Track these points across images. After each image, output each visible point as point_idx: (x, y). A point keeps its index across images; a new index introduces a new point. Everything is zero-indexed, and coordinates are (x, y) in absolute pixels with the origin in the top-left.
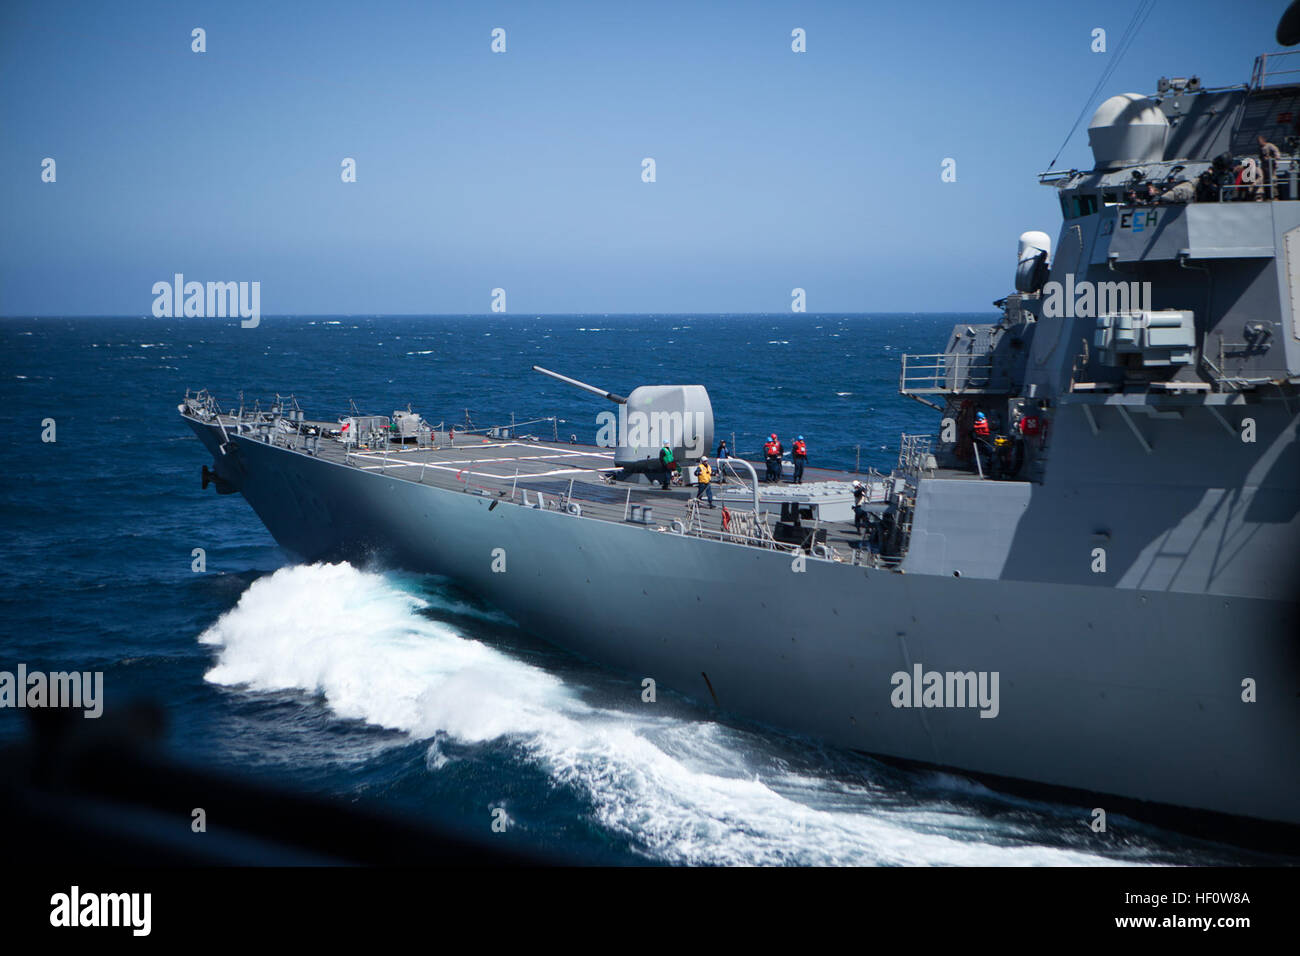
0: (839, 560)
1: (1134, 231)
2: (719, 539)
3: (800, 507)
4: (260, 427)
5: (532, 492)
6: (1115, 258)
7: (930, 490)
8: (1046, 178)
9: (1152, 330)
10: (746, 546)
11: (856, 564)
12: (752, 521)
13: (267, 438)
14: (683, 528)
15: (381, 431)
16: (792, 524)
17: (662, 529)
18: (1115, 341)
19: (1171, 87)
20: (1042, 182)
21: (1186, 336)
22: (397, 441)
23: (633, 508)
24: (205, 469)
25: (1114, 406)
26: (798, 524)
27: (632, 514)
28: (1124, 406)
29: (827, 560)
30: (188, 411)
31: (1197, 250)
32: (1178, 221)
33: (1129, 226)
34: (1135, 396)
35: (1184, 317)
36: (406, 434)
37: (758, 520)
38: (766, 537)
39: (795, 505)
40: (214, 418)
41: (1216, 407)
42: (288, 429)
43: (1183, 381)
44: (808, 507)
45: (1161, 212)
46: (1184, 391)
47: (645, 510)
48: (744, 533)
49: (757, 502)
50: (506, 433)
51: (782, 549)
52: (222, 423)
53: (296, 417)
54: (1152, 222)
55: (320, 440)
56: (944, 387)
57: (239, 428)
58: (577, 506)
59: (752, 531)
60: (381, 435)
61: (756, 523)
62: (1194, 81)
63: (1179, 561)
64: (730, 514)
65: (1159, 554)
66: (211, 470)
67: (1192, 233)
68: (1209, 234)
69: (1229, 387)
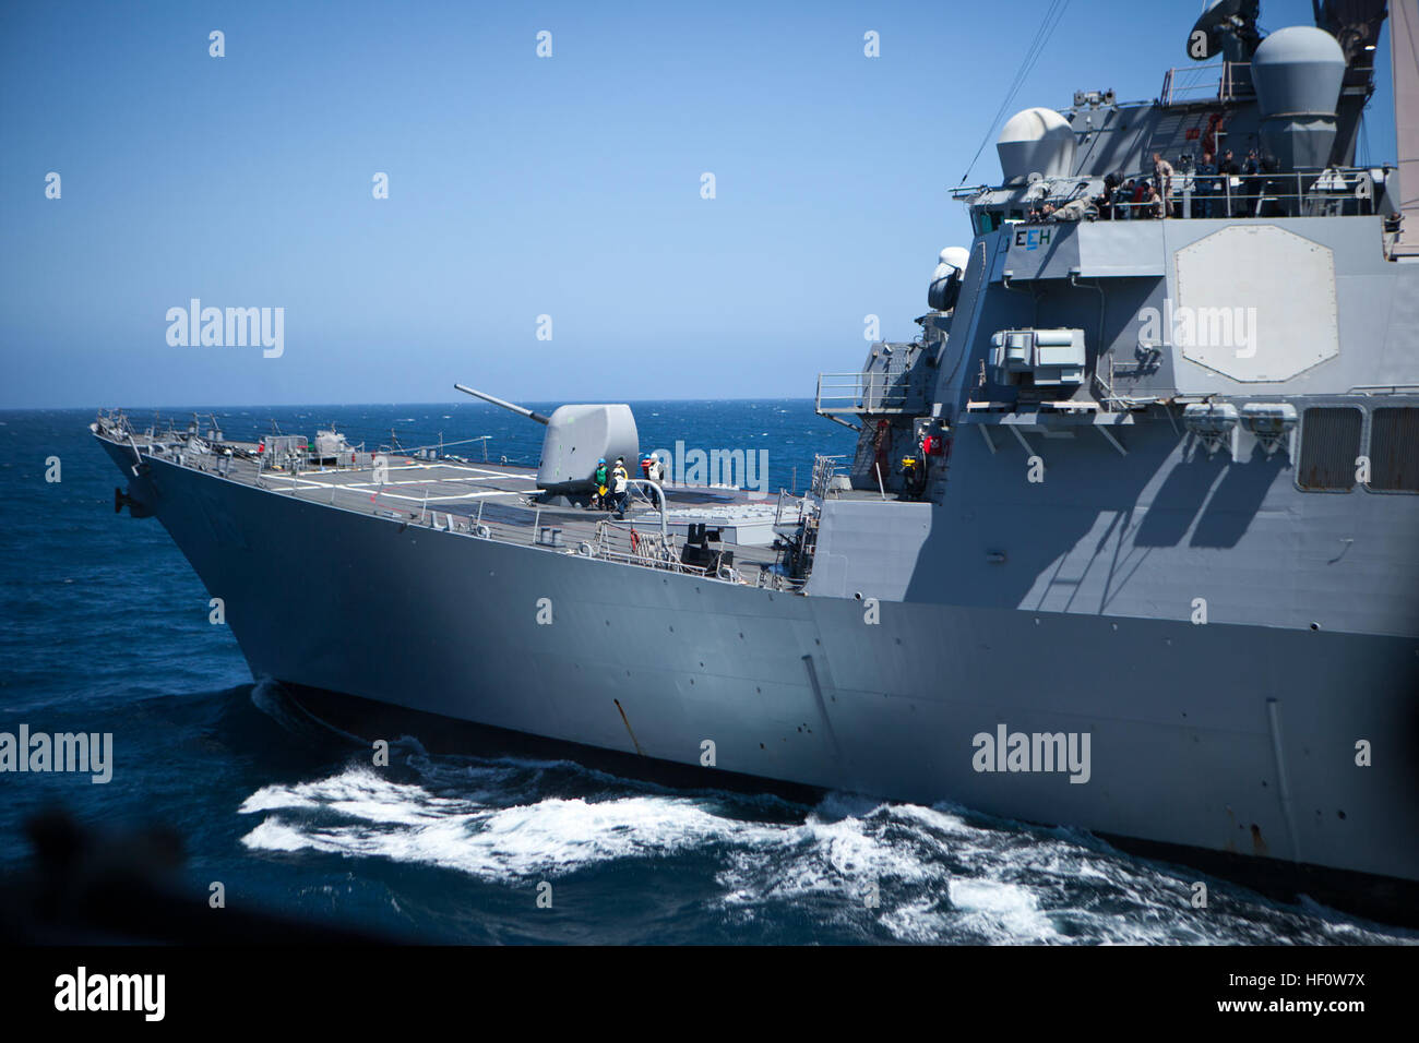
0: (744, 582)
1: (1028, 249)
2: (626, 561)
3: (707, 529)
4: (172, 447)
5: (441, 514)
6: (1010, 277)
7: (833, 511)
8: (959, 193)
9: (1042, 349)
10: (653, 569)
11: (761, 587)
12: (659, 543)
13: (178, 458)
14: (591, 551)
15: (299, 452)
16: (699, 546)
17: (571, 552)
18: (1007, 360)
19: (1087, 100)
20: (955, 197)
21: (1076, 355)
22: (316, 462)
23: (543, 530)
25: (1006, 426)
26: (705, 546)
27: (542, 537)
28: (1016, 426)
29: (732, 582)
31: (1089, 269)
32: (1070, 239)
33: (1023, 244)
34: (1027, 415)
35: (1076, 336)
36: (325, 454)
37: (666, 543)
38: (673, 560)
39: (702, 526)
40: (126, 438)
41: (1106, 426)
42: (204, 449)
43: (1077, 400)
44: (716, 529)
45: (1054, 231)
46: (1078, 411)
47: (555, 532)
48: (651, 555)
49: (664, 524)
50: (433, 454)
51: (688, 571)
52: (135, 443)
53: (215, 437)
54: (1045, 240)
55: (233, 462)
56: (860, 407)
57: (151, 448)
58: (487, 528)
59: (660, 554)
60: (298, 455)
61: (664, 546)
62: (1110, 95)
63: (1073, 587)
64: (639, 535)
65: (1054, 580)
66: (124, 493)
67: (1084, 250)
68: (1101, 252)
69: (1119, 406)
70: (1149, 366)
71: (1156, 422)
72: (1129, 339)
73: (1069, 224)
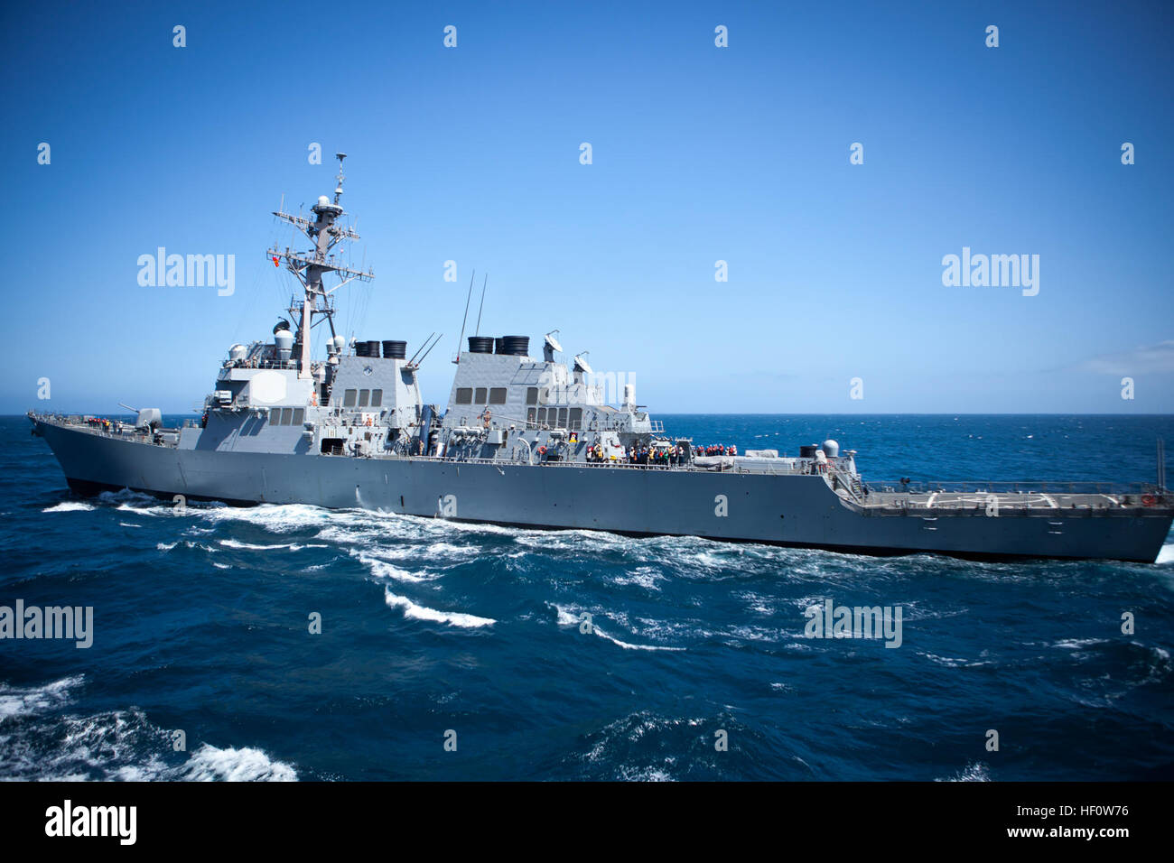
21: (230, 396)
31: (233, 378)
35: (230, 392)
41: (236, 412)
45: (227, 370)
46: (231, 408)
63: (229, 443)
65: (224, 443)
67: (233, 374)
68: (237, 375)
69: (238, 408)
70: (245, 399)
71: (245, 411)
72: (242, 393)
73: (230, 368)
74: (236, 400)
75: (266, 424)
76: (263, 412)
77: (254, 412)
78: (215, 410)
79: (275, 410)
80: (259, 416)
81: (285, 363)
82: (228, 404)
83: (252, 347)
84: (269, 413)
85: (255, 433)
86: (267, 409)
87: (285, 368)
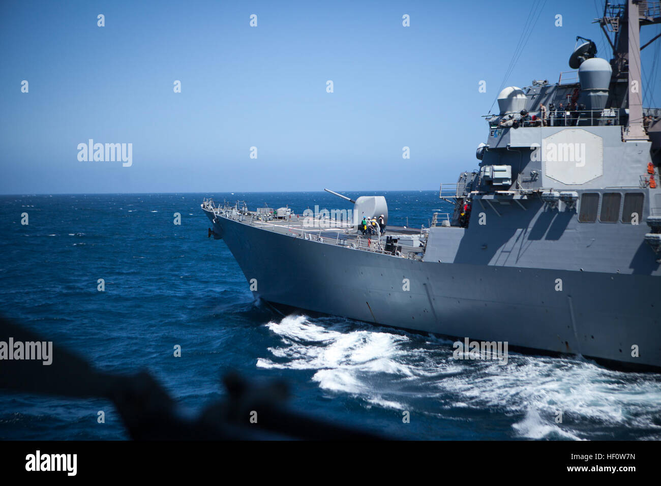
0: (403, 257)
1: (495, 137)
2: (366, 250)
3: (393, 238)
6: (488, 147)
9: (495, 172)
10: (375, 252)
11: (409, 258)
12: (377, 243)
13: (229, 216)
14: (355, 247)
15: (270, 214)
16: (390, 244)
17: (349, 247)
21: (508, 175)
22: (276, 218)
23: (340, 239)
24: (209, 229)
25: (485, 200)
26: (392, 245)
27: (340, 242)
28: (488, 199)
29: (400, 257)
30: (204, 207)
31: (513, 144)
32: (508, 133)
33: (493, 135)
34: (491, 196)
35: (508, 168)
36: (280, 215)
38: (382, 249)
39: (391, 237)
40: (212, 209)
41: (517, 200)
44: (396, 238)
46: (509, 194)
47: (344, 240)
48: (375, 248)
51: (387, 254)
52: (214, 211)
54: (500, 134)
57: (219, 213)
58: (323, 239)
59: (377, 247)
61: (379, 244)
63: (508, 254)
64: (371, 241)
65: (502, 252)
67: (512, 138)
68: (518, 138)
69: (521, 193)
70: (535, 178)
71: (536, 198)
72: (527, 169)
73: (507, 128)
74: (519, 181)
75: (574, 221)
76: (568, 200)
77: (552, 201)
78: (485, 197)
79: (589, 196)
80: (561, 207)
81: (598, 115)
82: (507, 187)
83: (536, 90)
84: (578, 202)
85: (555, 235)
86: (575, 194)
87: (596, 123)
